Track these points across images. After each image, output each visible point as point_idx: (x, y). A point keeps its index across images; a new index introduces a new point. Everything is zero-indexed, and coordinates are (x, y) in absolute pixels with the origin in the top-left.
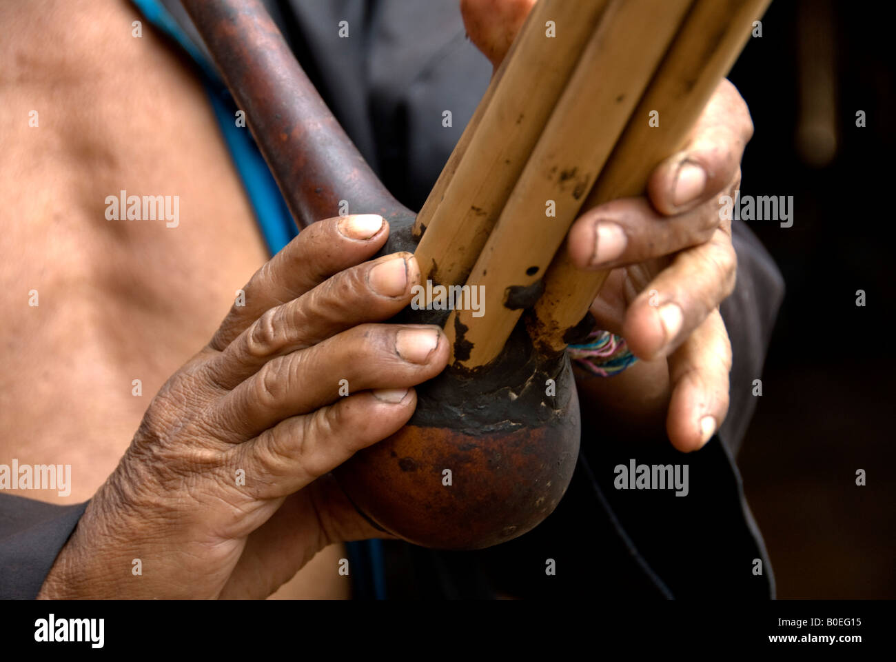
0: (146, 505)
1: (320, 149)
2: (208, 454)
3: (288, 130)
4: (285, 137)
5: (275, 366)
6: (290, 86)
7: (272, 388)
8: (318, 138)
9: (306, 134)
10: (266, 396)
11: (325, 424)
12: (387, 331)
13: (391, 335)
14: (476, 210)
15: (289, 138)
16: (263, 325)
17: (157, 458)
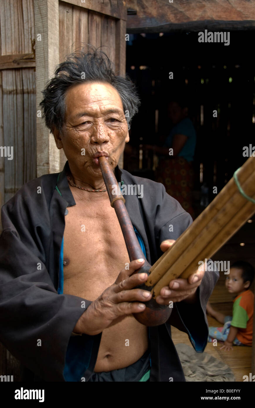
0: (98, 310)
1: (136, 251)
2: (110, 305)
3: (131, 246)
4: (131, 247)
5: (123, 292)
6: (133, 239)
7: (122, 296)
8: (136, 249)
9: (134, 248)
10: (120, 297)
11: (129, 307)
12: (142, 291)
13: (142, 292)
14: (159, 274)
15: (132, 248)
16: (122, 283)
17: (102, 303)
